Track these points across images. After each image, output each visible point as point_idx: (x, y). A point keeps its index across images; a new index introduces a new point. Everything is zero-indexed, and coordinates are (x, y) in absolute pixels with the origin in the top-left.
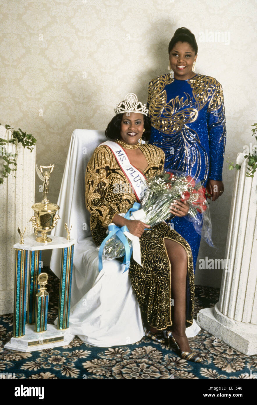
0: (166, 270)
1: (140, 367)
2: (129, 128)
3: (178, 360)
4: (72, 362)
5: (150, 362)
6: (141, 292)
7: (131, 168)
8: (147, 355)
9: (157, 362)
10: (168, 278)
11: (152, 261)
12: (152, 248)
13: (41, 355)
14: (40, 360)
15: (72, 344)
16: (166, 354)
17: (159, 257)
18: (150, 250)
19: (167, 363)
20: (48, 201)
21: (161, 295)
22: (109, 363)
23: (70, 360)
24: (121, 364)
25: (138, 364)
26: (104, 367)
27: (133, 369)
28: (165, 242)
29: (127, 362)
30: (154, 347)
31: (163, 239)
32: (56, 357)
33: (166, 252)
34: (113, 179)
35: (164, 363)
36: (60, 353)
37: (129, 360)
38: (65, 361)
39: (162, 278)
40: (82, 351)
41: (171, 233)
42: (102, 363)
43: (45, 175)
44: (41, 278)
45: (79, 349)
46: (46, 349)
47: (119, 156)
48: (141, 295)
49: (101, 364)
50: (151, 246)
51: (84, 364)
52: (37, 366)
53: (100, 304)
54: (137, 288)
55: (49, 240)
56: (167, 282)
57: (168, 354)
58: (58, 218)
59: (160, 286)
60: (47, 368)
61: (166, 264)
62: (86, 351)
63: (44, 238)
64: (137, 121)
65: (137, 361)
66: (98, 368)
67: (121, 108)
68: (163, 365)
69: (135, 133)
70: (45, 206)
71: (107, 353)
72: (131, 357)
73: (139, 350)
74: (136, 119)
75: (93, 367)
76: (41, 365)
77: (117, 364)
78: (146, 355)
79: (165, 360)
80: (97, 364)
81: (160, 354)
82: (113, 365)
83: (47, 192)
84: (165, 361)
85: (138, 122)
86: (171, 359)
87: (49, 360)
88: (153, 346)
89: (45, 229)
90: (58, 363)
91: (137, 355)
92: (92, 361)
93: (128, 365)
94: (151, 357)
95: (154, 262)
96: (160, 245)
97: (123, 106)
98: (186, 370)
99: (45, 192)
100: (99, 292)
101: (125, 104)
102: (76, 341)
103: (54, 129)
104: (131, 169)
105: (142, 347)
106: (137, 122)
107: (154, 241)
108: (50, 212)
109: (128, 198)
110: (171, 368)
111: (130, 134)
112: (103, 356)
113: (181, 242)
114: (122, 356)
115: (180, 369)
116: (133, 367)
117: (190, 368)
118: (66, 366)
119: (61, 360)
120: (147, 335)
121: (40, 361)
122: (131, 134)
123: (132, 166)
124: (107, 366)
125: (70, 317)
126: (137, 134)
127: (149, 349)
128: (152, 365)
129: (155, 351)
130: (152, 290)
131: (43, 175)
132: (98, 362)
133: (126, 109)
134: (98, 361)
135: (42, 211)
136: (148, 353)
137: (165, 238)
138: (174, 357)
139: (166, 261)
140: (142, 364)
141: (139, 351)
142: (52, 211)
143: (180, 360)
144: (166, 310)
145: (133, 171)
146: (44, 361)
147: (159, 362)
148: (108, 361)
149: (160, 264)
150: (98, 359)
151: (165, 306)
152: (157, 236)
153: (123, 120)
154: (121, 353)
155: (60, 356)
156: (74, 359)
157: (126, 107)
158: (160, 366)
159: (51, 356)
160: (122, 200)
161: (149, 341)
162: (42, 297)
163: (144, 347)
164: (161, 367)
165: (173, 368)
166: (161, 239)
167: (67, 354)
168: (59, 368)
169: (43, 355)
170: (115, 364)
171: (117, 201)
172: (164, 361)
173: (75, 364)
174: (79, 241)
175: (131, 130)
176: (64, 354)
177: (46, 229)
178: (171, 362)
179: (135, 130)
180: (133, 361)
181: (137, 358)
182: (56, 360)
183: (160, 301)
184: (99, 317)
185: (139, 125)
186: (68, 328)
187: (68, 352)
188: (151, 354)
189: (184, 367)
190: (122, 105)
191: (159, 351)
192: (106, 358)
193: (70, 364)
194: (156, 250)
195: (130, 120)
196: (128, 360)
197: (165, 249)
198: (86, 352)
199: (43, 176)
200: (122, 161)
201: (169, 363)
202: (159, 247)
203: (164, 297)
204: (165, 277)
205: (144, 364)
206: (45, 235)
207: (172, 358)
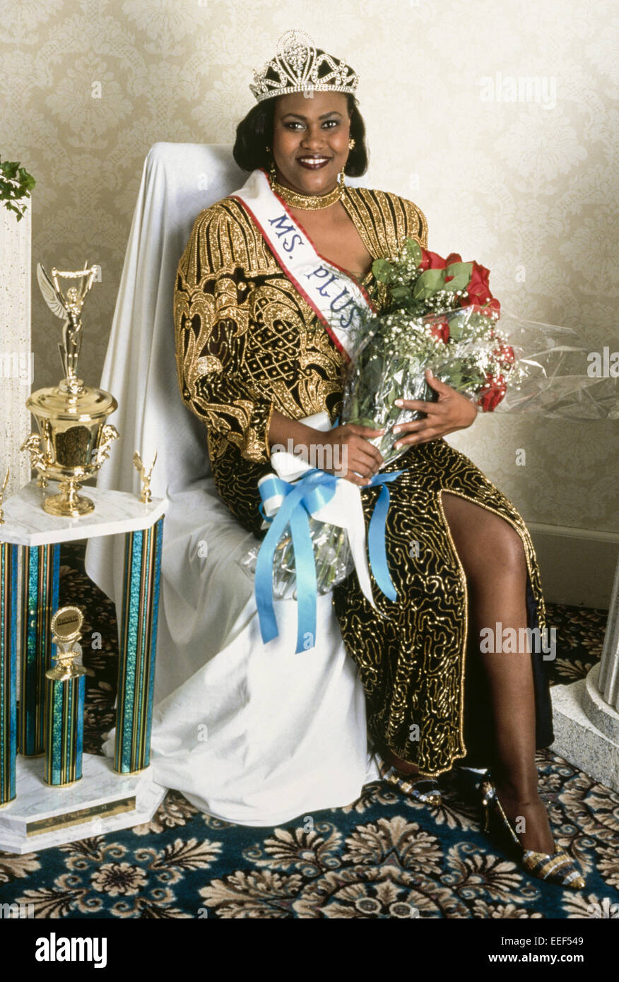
0: (452, 593)
1: (378, 897)
2: (301, 144)
3: (489, 865)
4: (164, 886)
5: (407, 876)
6: (373, 659)
7: (321, 268)
8: (394, 850)
9: (426, 875)
10: (458, 617)
11: (406, 567)
12: (405, 524)
13: (69, 862)
14: (66, 881)
15: (162, 818)
16: (451, 845)
17: (429, 554)
18: (400, 530)
19: (456, 876)
20: (81, 382)
21: (437, 672)
22: (283, 887)
23: (159, 879)
24: (320, 887)
25: (370, 883)
26: (266, 901)
27: (358, 906)
28: (443, 505)
29: (335, 879)
30: (410, 822)
31: (439, 493)
32: (116, 868)
33: (450, 536)
34: (262, 306)
35: (451, 879)
36: (126, 854)
37: (342, 872)
38: (145, 883)
39: (438, 618)
40: (193, 842)
41: (461, 475)
42: (260, 886)
43: (68, 300)
44: (61, 622)
45: (184, 833)
46: (84, 841)
47: (279, 235)
48: (373, 667)
49: (256, 889)
50: (401, 518)
51: (204, 892)
52: (59, 903)
53: (247, 699)
54: (359, 646)
55: (85, 506)
56: (455, 631)
57: (456, 843)
58: (111, 436)
59: (434, 643)
60: (91, 910)
61: (452, 575)
62: (207, 842)
63: (68, 500)
64: (326, 120)
65: (367, 873)
66: (248, 906)
67: (269, 82)
68: (447, 885)
69: (323, 157)
70: (70, 401)
71: (273, 846)
72: (345, 858)
73: (366, 831)
74: (324, 113)
75: (235, 902)
76: (71, 899)
77: (307, 887)
78: (391, 852)
79: (450, 865)
80: (245, 892)
81: (433, 844)
82: (293, 892)
83: (76, 355)
84: (453, 869)
85: (332, 122)
86: (469, 862)
87: (95, 880)
88: (410, 815)
89: (71, 475)
90: (122, 890)
91: (363, 851)
92: (230, 878)
93: (341, 891)
94: (408, 855)
95: (412, 570)
96: (429, 512)
97: (272, 75)
98: (519, 900)
99: (70, 356)
100: (246, 661)
101: (277, 68)
102: (174, 808)
103: (81, 140)
104: (322, 273)
105: (375, 823)
106: (328, 122)
107: (409, 501)
108: (86, 420)
109: (317, 363)
110: (473, 895)
111: (306, 161)
112: (260, 859)
113: (496, 507)
114: (317, 857)
115: (502, 898)
116: (356, 896)
117: (532, 894)
118: (149, 903)
119: (131, 881)
120: (386, 777)
121: (67, 885)
122: (311, 162)
123: (322, 262)
124: (276, 898)
125: (153, 732)
126: (329, 159)
127: (398, 826)
128: (414, 886)
129: (415, 833)
130: (405, 655)
131: (62, 299)
132: (247, 883)
133: (284, 82)
134: (246, 878)
135: (61, 418)
136: (395, 841)
137: (443, 492)
138: (477, 852)
139: (450, 566)
140: (384, 885)
141: (367, 837)
142: (93, 418)
143: (496, 864)
144: (450, 715)
145: (330, 276)
146: (79, 886)
147: (434, 876)
148: (276, 876)
149: (429, 575)
150: (247, 873)
151: (448, 703)
152: (420, 483)
153: (282, 119)
154: (314, 844)
155: (128, 865)
156: (172, 876)
157: (283, 76)
158: (437, 890)
159: (102, 864)
160: (299, 367)
161: (392, 797)
162: (64, 683)
163: (382, 821)
164: (441, 894)
165: (480, 897)
166: (431, 494)
167: (148, 858)
168: (128, 910)
169: (74, 863)
170: (301, 888)
171: (285, 372)
172: (447, 871)
173: (176, 894)
174: (173, 493)
175: (308, 149)
176: (140, 856)
177: (76, 474)
178: (470, 873)
179: (321, 149)
180: (354, 875)
181: (365, 861)
182: (118, 879)
183: (432, 689)
184: (242, 738)
185: (333, 129)
186: (147, 766)
187: (151, 850)
188: (405, 845)
189: (514, 891)
190: (270, 69)
191: (430, 835)
192: (271, 867)
193: (161, 895)
194: (417, 531)
195: (303, 118)
196: (337, 870)
197: (444, 528)
198: (207, 846)
199: (64, 305)
200: (290, 250)
201: (466, 879)
202: (427, 520)
203: (444, 675)
204: (450, 615)
205: (388, 883)
206: (72, 491)
207: (471, 857)
